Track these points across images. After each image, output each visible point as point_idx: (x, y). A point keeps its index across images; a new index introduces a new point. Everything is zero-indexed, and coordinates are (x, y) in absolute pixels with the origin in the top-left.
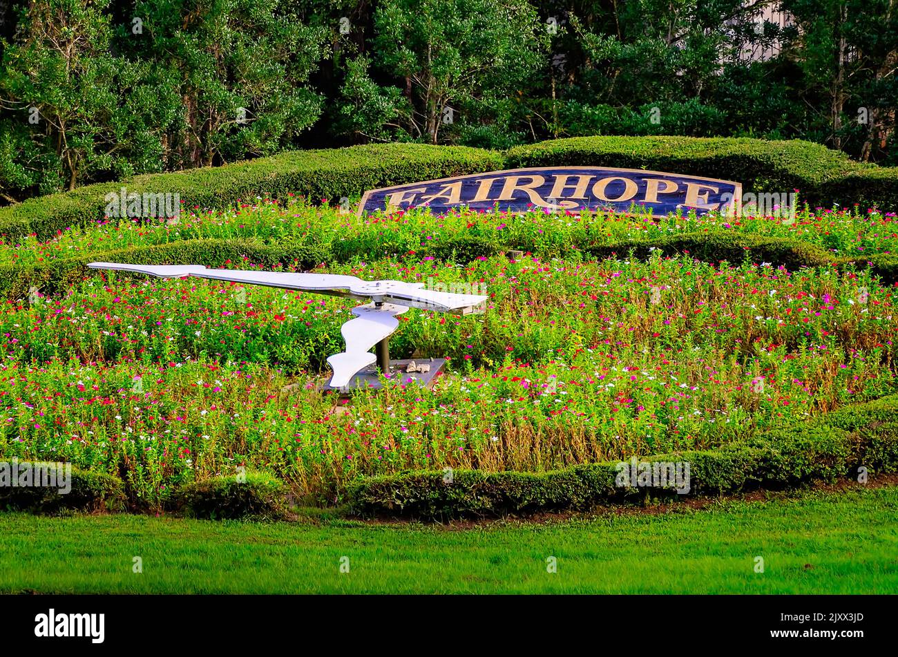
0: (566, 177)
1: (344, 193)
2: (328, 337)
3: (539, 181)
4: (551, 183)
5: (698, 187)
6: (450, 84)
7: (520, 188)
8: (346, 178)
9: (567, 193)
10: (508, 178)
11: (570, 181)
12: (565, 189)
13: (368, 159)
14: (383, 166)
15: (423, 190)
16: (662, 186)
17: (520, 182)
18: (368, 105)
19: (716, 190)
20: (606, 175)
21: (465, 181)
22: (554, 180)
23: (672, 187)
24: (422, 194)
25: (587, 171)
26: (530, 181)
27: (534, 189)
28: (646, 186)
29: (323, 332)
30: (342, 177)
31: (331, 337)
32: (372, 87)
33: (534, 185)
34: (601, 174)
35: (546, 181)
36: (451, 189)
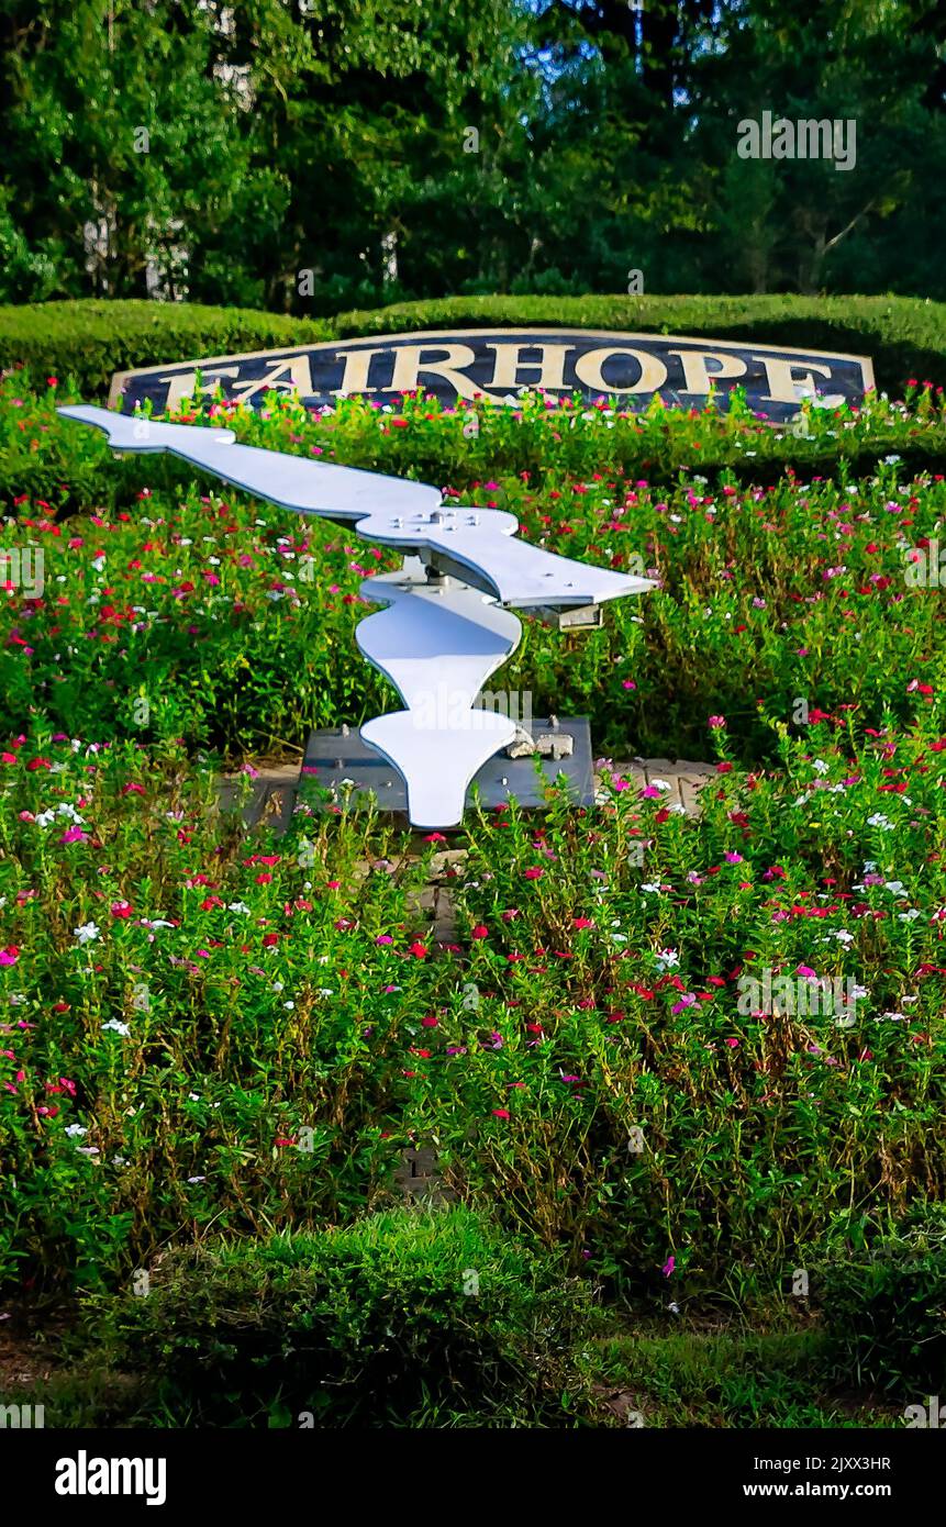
4: (487, 360)
5: (788, 365)
7: (428, 368)
9: (528, 377)
10: (398, 350)
11: (524, 356)
12: (520, 371)
15: (234, 372)
16: (713, 365)
19: (826, 372)
21: (313, 356)
22: (493, 353)
23: (734, 368)
24: (231, 380)
26: (445, 356)
27: (460, 371)
28: (682, 365)
29: (236, 650)
31: (253, 663)
33: (454, 362)
35: (477, 355)
36: (289, 371)
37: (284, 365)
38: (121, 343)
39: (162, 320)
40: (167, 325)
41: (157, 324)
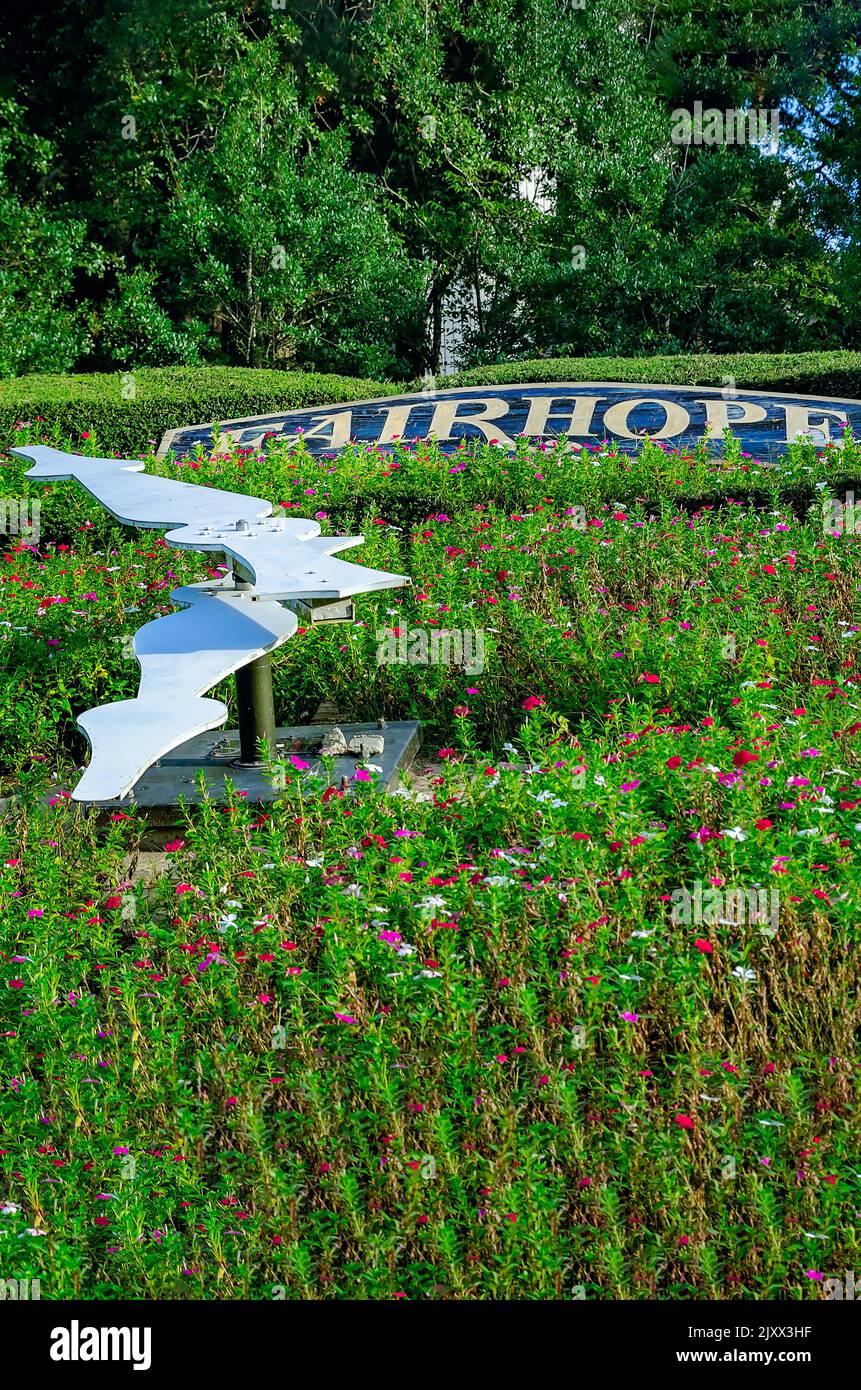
0: (548, 401)
1: (125, 445)
2: (105, 674)
3: (498, 408)
4: (521, 411)
5: (805, 411)
6: (288, 318)
7: (464, 420)
8: (127, 418)
9: (556, 426)
10: (439, 404)
11: (556, 407)
12: (549, 421)
13: (166, 388)
14: (196, 398)
15: (279, 427)
17: (462, 411)
18: (155, 346)
19: (843, 416)
20: (625, 396)
22: (527, 406)
23: (755, 414)
24: (275, 433)
25: (589, 389)
26: (481, 409)
27: (491, 422)
28: (705, 412)
29: (93, 661)
30: (121, 416)
31: (113, 674)
32: (161, 320)
33: (489, 414)
34: (615, 395)
35: (512, 407)
36: (332, 424)
37: (330, 418)
38: (194, 403)
39: (238, 384)
40: (243, 387)
41: (233, 387)
